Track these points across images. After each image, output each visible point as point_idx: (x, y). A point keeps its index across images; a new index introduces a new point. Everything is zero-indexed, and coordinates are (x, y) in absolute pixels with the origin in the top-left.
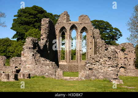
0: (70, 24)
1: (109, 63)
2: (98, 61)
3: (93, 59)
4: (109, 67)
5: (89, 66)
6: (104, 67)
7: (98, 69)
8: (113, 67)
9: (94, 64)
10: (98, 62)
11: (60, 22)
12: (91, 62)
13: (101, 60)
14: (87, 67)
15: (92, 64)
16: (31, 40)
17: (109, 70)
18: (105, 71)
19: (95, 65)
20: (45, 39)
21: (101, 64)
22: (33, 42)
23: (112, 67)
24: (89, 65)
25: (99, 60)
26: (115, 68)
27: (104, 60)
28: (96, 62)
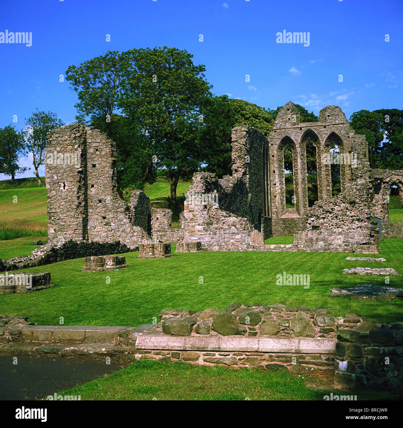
0: (301, 129)
1: (353, 214)
2: (330, 210)
3: (320, 207)
4: (353, 220)
5: (313, 221)
6: (343, 221)
7: (331, 227)
8: (362, 221)
9: (323, 216)
10: (330, 213)
11: (278, 126)
12: (317, 213)
13: (336, 208)
14: (310, 224)
15: (318, 218)
16: (201, 178)
17: (354, 227)
18: (346, 230)
19: (324, 218)
20: (240, 169)
21: (336, 217)
22: (206, 182)
23: (358, 220)
24: (312, 219)
25: (332, 209)
26: (366, 223)
27: (342, 208)
28: (327, 212)
